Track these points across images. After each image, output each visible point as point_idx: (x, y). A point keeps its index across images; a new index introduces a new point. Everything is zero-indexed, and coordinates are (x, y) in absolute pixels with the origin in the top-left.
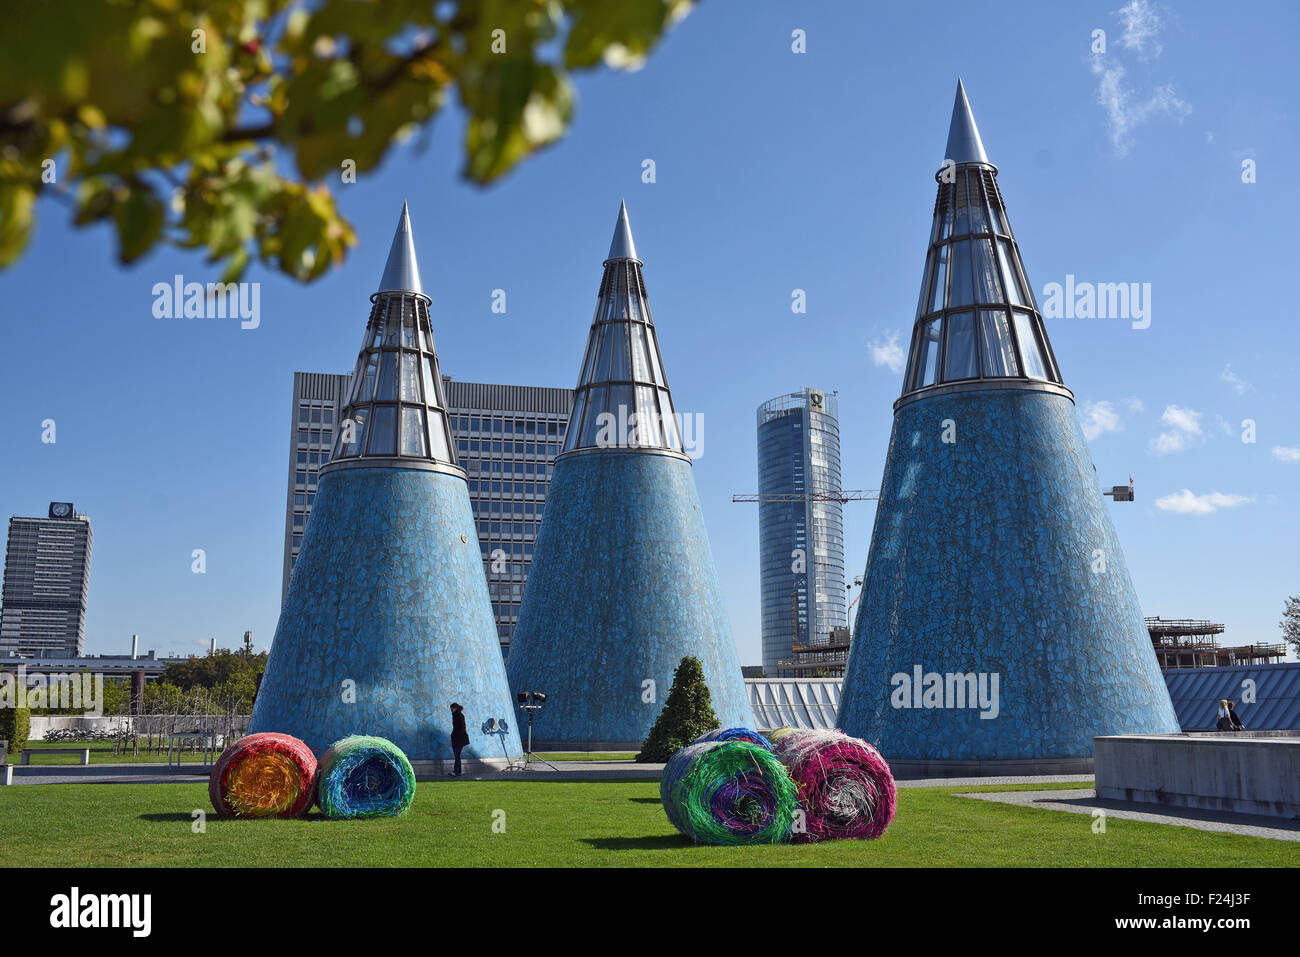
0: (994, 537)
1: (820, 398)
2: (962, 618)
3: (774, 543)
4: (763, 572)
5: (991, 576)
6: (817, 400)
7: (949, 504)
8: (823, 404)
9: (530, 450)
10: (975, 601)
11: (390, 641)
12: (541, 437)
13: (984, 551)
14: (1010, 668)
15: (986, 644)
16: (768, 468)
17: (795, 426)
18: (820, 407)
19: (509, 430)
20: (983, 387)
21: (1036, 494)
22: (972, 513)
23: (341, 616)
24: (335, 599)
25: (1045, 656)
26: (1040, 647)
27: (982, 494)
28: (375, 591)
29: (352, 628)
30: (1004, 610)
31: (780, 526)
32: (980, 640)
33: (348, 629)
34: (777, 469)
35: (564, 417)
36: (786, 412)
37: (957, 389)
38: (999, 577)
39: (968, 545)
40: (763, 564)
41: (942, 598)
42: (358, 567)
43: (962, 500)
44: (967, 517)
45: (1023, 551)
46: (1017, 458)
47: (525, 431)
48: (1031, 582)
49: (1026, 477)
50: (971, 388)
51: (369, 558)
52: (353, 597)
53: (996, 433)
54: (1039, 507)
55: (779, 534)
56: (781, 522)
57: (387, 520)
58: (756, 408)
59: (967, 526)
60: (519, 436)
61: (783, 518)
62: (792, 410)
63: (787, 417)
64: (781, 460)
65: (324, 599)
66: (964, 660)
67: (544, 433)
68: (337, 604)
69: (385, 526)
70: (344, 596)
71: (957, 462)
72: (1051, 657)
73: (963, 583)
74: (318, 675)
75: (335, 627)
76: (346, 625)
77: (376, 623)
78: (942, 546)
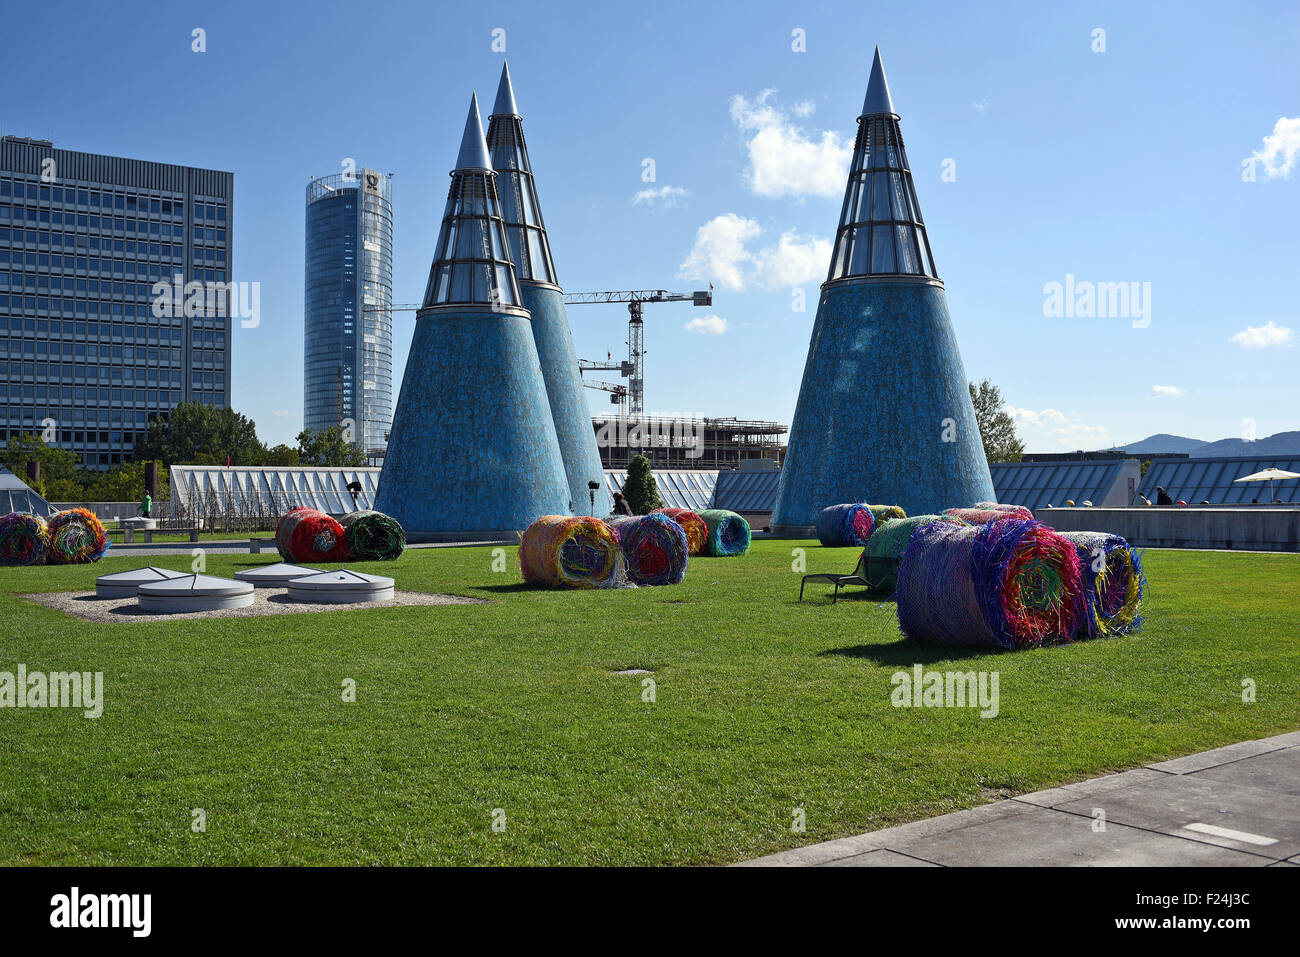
0: (911, 384)
1: (375, 179)
2: (892, 436)
3: (320, 327)
4: (306, 357)
5: (910, 409)
6: (372, 180)
7: (880, 359)
8: (378, 186)
9: (143, 228)
10: (901, 425)
11: (515, 445)
12: (155, 216)
13: (905, 393)
14: (924, 468)
15: (909, 452)
16: (318, 249)
17: (347, 207)
18: (376, 189)
19: (120, 206)
20: (902, 280)
21: (935, 356)
22: (897, 366)
23: (476, 426)
24: (470, 413)
25: (942, 461)
26: (940, 455)
27: (902, 355)
28: (500, 407)
29: (486, 435)
30: (919, 432)
31: (327, 311)
32: (905, 451)
33: (483, 436)
34: (327, 251)
35: (179, 195)
36: (339, 191)
37: (884, 280)
38: (915, 410)
39: (894, 388)
40: (307, 349)
41: (878, 422)
42: (484, 389)
43: (890, 358)
44: (893, 369)
45: (929, 393)
46: (923, 332)
47: (138, 208)
48: (933, 414)
49: (929, 344)
50: (891, 280)
51: (492, 383)
52: (484, 411)
53: (910, 313)
54: (936, 364)
55: (326, 319)
56: (329, 307)
57: (499, 353)
58: (306, 185)
59: (893, 375)
60: (131, 213)
61: (331, 302)
62: (346, 190)
63: (340, 197)
64: (332, 241)
65: (459, 413)
66: (894, 463)
67: (157, 212)
68: (471, 417)
69: (499, 359)
70: (476, 411)
71: (885, 332)
72: (946, 462)
73: (892, 413)
74: (464, 470)
75: (472, 434)
76: (481, 432)
77: (503, 432)
78: (876, 387)
